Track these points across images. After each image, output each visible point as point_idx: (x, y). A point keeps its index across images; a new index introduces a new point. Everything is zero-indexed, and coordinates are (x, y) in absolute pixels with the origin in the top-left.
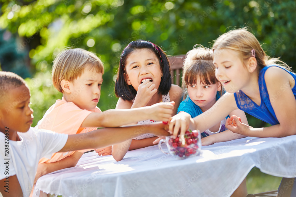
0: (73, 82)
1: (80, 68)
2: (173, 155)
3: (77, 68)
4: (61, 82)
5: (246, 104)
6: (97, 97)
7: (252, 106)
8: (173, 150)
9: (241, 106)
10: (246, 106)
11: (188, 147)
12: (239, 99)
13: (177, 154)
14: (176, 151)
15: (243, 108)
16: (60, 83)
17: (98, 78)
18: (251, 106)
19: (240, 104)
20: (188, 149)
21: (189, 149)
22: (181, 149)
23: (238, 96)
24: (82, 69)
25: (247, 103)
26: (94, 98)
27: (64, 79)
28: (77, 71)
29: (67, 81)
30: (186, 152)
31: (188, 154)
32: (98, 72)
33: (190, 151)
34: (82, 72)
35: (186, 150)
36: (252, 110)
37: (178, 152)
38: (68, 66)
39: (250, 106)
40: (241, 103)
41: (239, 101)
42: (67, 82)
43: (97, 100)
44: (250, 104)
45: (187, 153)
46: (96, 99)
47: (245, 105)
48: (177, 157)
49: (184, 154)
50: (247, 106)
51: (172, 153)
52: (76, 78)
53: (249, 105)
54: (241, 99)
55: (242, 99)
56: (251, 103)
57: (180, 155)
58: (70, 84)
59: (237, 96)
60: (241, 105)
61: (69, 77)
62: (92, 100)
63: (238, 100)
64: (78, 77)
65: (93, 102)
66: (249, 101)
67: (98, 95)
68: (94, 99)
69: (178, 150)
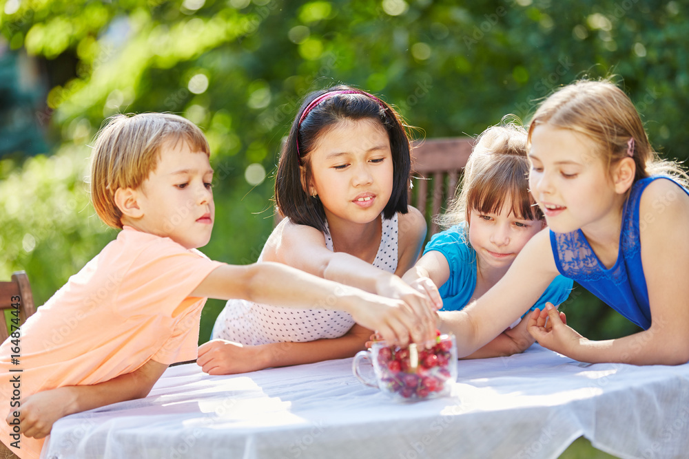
0: (142, 189)
1: (149, 151)
2: (386, 390)
3: (142, 152)
4: (114, 197)
5: (577, 259)
6: (209, 212)
7: (593, 264)
8: (389, 380)
9: (564, 264)
10: (576, 264)
11: (425, 373)
12: (562, 247)
13: (396, 388)
14: (396, 383)
15: (570, 268)
16: (112, 199)
17: (199, 164)
18: (591, 265)
19: (563, 257)
20: (424, 379)
21: (428, 380)
22: (409, 378)
23: (560, 241)
24: (156, 150)
25: (581, 258)
26: (200, 216)
27: (118, 187)
28: (144, 158)
29: (129, 190)
30: (419, 385)
31: (423, 392)
32: (196, 151)
33: (428, 385)
34: (158, 158)
35: (420, 381)
36: (590, 275)
37: (401, 384)
38: (121, 154)
39: (588, 264)
40: (565, 256)
41: (559, 252)
42: (130, 193)
43: (208, 220)
44: (587, 260)
45: (423, 388)
46: (206, 218)
47: (574, 262)
48: (397, 397)
49: (414, 389)
50: (578, 264)
51: (384, 386)
52: (148, 177)
53: (584, 262)
54: (565, 246)
55: (568, 246)
56: (591, 257)
57: (405, 391)
58: (136, 194)
59: (558, 239)
60: (564, 260)
61: (129, 179)
62: (197, 221)
63: (559, 248)
64: (151, 174)
65: (201, 225)
66: (585, 252)
67: (208, 204)
68: (201, 219)
69: (401, 380)
